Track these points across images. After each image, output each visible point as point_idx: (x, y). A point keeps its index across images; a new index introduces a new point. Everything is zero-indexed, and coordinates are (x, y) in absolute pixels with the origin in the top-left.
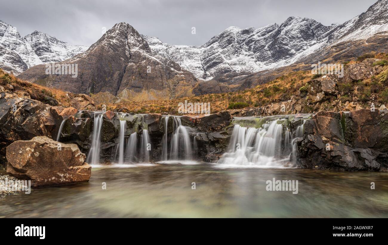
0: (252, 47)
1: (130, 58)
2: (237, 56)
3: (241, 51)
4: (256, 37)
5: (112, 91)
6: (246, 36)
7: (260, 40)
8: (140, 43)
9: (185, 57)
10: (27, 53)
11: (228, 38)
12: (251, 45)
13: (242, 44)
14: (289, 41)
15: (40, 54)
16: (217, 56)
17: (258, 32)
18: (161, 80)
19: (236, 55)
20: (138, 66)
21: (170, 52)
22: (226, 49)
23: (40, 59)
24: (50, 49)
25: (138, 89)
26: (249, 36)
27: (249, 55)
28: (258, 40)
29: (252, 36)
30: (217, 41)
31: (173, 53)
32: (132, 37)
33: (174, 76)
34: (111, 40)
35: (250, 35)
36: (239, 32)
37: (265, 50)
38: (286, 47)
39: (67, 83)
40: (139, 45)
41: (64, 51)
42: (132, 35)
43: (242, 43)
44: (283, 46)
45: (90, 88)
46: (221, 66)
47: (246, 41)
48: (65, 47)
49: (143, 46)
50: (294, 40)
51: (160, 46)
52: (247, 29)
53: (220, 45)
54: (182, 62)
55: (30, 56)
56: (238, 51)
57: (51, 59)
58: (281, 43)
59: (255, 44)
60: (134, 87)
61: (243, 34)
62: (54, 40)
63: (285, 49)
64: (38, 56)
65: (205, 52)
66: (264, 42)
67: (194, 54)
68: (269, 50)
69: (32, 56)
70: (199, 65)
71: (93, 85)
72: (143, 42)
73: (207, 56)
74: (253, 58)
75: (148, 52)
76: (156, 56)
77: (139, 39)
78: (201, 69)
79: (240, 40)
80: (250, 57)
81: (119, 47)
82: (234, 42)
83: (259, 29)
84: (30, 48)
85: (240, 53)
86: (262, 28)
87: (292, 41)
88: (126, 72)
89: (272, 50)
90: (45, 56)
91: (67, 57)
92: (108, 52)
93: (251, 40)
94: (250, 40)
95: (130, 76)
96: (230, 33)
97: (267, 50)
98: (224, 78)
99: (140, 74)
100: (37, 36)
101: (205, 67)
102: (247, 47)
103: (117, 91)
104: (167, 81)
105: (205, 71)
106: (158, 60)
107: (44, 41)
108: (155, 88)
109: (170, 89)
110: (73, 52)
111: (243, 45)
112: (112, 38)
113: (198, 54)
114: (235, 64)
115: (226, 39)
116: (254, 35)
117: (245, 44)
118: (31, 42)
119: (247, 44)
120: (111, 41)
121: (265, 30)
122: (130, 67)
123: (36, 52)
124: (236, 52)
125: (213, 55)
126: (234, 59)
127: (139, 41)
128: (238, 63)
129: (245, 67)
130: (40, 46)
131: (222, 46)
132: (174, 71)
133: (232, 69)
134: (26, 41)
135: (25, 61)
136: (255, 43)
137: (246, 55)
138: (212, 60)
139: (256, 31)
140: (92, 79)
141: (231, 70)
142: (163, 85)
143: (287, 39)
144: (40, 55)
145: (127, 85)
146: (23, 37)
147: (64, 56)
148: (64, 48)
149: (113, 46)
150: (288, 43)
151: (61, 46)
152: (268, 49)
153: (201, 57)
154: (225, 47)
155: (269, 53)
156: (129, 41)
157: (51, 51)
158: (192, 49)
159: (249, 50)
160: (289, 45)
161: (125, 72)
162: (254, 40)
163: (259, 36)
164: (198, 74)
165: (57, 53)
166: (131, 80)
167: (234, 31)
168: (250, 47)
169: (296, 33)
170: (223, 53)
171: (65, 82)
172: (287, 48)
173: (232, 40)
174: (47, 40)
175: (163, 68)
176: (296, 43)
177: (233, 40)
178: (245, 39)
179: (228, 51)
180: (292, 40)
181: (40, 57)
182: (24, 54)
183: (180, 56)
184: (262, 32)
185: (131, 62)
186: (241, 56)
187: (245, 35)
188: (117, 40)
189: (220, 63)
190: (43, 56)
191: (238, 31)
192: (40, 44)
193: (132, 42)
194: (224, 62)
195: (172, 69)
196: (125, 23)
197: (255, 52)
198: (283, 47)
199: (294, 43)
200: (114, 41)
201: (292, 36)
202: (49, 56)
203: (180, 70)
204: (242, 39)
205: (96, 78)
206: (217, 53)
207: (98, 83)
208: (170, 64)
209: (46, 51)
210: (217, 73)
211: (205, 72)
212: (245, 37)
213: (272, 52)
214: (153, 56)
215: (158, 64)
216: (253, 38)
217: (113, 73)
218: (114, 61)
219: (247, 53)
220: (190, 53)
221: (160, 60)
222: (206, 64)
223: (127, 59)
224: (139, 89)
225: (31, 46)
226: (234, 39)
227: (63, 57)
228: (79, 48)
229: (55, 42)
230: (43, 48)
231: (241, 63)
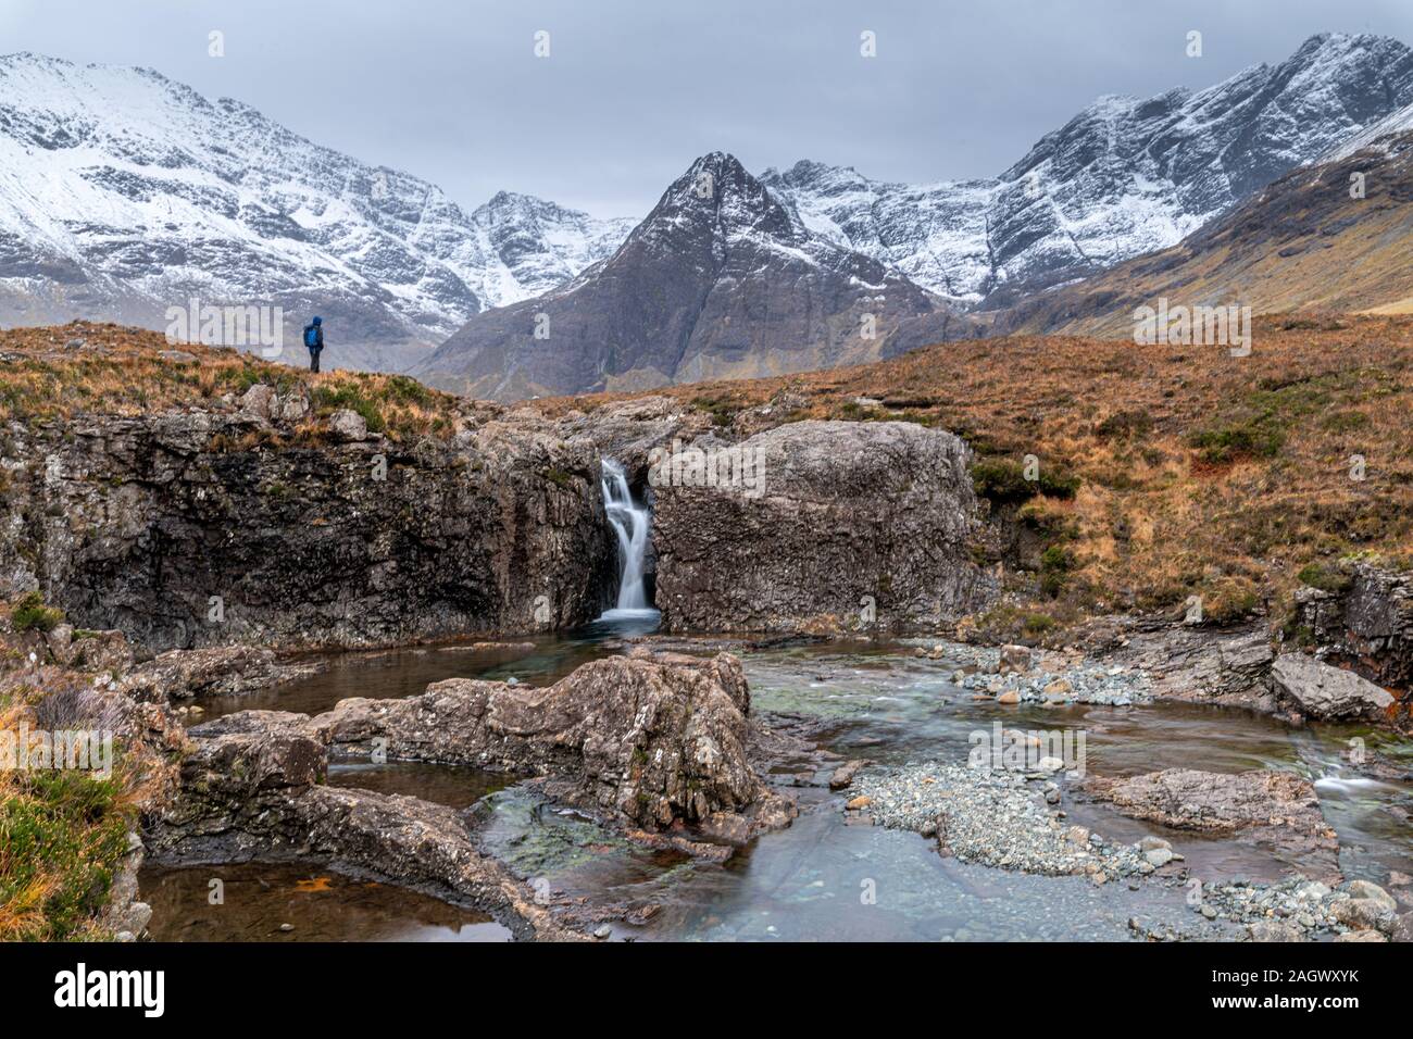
0: (1171, 163)
1: (724, 263)
2: (1108, 202)
3: (1132, 180)
4: (1187, 125)
5: (663, 364)
6: (1153, 126)
7: (1198, 136)
8: (758, 214)
9: (934, 224)
10: (478, 262)
11: (1083, 141)
12: (1168, 158)
13: (1140, 154)
14: (1294, 130)
15: (511, 260)
16: (1036, 211)
17: (1198, 106)
18: (803, 321)
19: (1105, 198)
20: (744, 286)
21: (885, 215)
22: (1072, 182)
23: (515, 274)
24: (538, 242)
25: (733, 352)
26: (1164, 122)
27: (1157, 195)
28: (1193, 137)
29: (1174, 122)
30: (1049, 154)
31: (893, 215)
32: (735, 198)
33: (851, 302)
34: (667, 219)
35: (1168, 120)
36: (1127, 114)
37: (1210, 169)
38: (1284, 153)
39: (549, 354)
40: (753, 221)
41: (578, 242)
42: (735, 192)
43: (1140, 150)
44: (1273, 152)
45: (604, 362)
46: (1046, 244)
47: (1154, 142)
48: (582, 228)
49: (765, 220)
50: (1316, 125)
51: (856, 195)
52: (1156, 97)
53: (1055, 170)
54: (920, 243)
55: (488, 269)
56: (1118, 182)
57: (542, 272)
58: (1266, 141)
59: (1180, 151)
60: (724, 347)
61: (1142, 118)
62: (552, 211)
63: (1280, 162)
64: (509, 267)
65: (1002, 199)
66: (1214, 142)
67: (965, 212)
68: (1226, 170)
69: (494, 270)
70: (974, 249)
71: (613, 353)
72: (766, 208)
73: (1006, 212)
74: (1170, 202)
75: (781, 236)
76: (806, 246)
77: (755, 201)
78: (982, 261)
79: (1133, 142)
80: (1160, 200)
81: (690, 236)
82: (1104, 155)
83: (1203, 92)
84: (486, 246)
85: (1125, 191)
86: (1214, 88)
87: (1307, 128)
88: (708, 305)
89: (1235, 168)
90: (526, 264)
91: (586, 260)
92: (658, 254)
93: (1167, 137)
94: (1165, 137)
95: (716, 317)
96: (1092, 123)
97: (1219, 172)
98: (1017, 293)
99: (746, 308)
100: (505, 206)
101: (997, 251)
102: (1153, 166)
103: (675, 364)
104: (824, 321)
105: (995, 265)
106: (808, 259)
107: (522, 219)
108: (783, 347)
109: (827, 343)
110: (603, 243)
111: (1143, 157)
112: (673, 211)
113: (980, 207)
114: (1093, 235)
115: (1076, 146)
116: (1181, 118)
117: (1148, 155)
118: (489, 226)
119: (1156, 153)
120: (668, 223)
121: (1222, 95)
122: (720, 289)
123: (502, 255)
124: (1108, 188)
125: (1027, 209)
126: (1097, 216)
127: (752, 207)
128: (1104, 229)
129: (1129, 240)
130: (513, 237)
131: (1063, 172)
132: (860, 285)
133: (1080, 250)
134: (476, 227)
135: (473, 288)
136: (1180, 147)
137: (1147, 195)
138: (1020, 225)
139: (1194, 100)
140: (609, 339)
141: (1072, 258)
142: (806, 335)
143: (1288, 123)
144: (514, 265)
145: (707, 342)
146: (470, 215)
147: (578, 257)
148: (579, 234)
149: (671, 236)
150: (1290, 138)
151: (570, 226)
152: (1220, 167)
153: (990, 217)
154: (1071, 175)
155: (1225, 179)
156: (726, 210)
157: (541, 250)
158: (965, 191)
159: (1161, 173)
160: (1295, 147)
161: (704, 306)
162: (1179, 135)
163: (1200, 120)
164: (966, 282)
165: (561, 250)
166: (719, 329)
167: (1109, 111)
168: (1164, 164)
169: (1325, 96)
170: (1061, 197)
171: (545, 351)
172: (1287, 158)
173: (1094, 148)
174: (533, 215)
175: (817, 283)
176: (1321, 135)
177: (1099, 148)
178: (1152, 135)
179: (1078, 187)
180: (1308, 125)
181: (513, 269)
182: (470, 265)
183: (915, 224)
184: (1211, 103)
185: (724, 275)
186: (1126, 202)
187: (1150, 120)
188: (687, 214)
189: (1041, 235)
190: (519, 267)
191: (1123, 111)
192: (513, 230)
193: (734, 212)
194: (1056, 231)
195: (854, 280)
196: (720, 154)
197: (1178, 181)
198: (1271, 156)
199: (1314, 134)
200: (678, 220)
201: (1307, 111)
202: (538, 265)
203: (876, 279)
204: (1141, 136)
205: (620, 334)
206: (1040, 198)
207: (626, 347)
208: (850, 266)
209: (528, 250)
210: (1028, 270)
211: (994, 271)
212: (1151, 127)
213: (1234, 175)
214: (798, 247)
215: (807, 268)
216: (1176, 131)
217: (669, 315)
218: (671, 279)
219: (1154, 187)
220: (950, 210)
221: (816, 258)
222: (998, 241)
223: (715, 268)
224: (737, 351)
225: (490, 239)
226: (1105, 142)
227: (577, 262)
228: (620, 228)
229: (554, 218)
230: (520, 244)
231: (1116, 227)
